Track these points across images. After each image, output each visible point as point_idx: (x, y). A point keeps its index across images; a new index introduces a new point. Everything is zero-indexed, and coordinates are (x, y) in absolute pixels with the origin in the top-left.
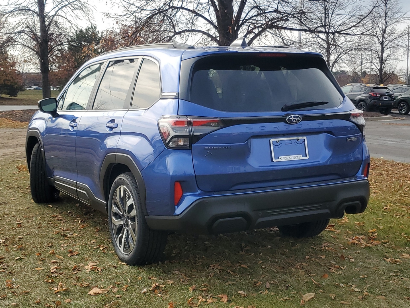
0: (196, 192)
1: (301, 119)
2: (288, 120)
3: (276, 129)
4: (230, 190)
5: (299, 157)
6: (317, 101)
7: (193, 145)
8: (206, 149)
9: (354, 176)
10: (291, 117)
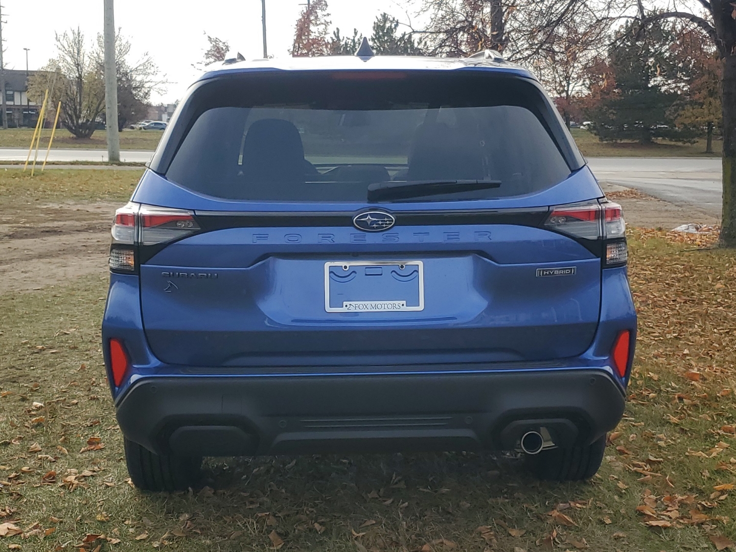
0: (148, 363)
1: (392, 221)
2: (356, 221)
3: (327, 242)
4: (226, 367)
5: (399, 306)
6: (460, 181)
7: (142, 265)
8: (165, 276)
9: (575, 358)
10: (366, 216)
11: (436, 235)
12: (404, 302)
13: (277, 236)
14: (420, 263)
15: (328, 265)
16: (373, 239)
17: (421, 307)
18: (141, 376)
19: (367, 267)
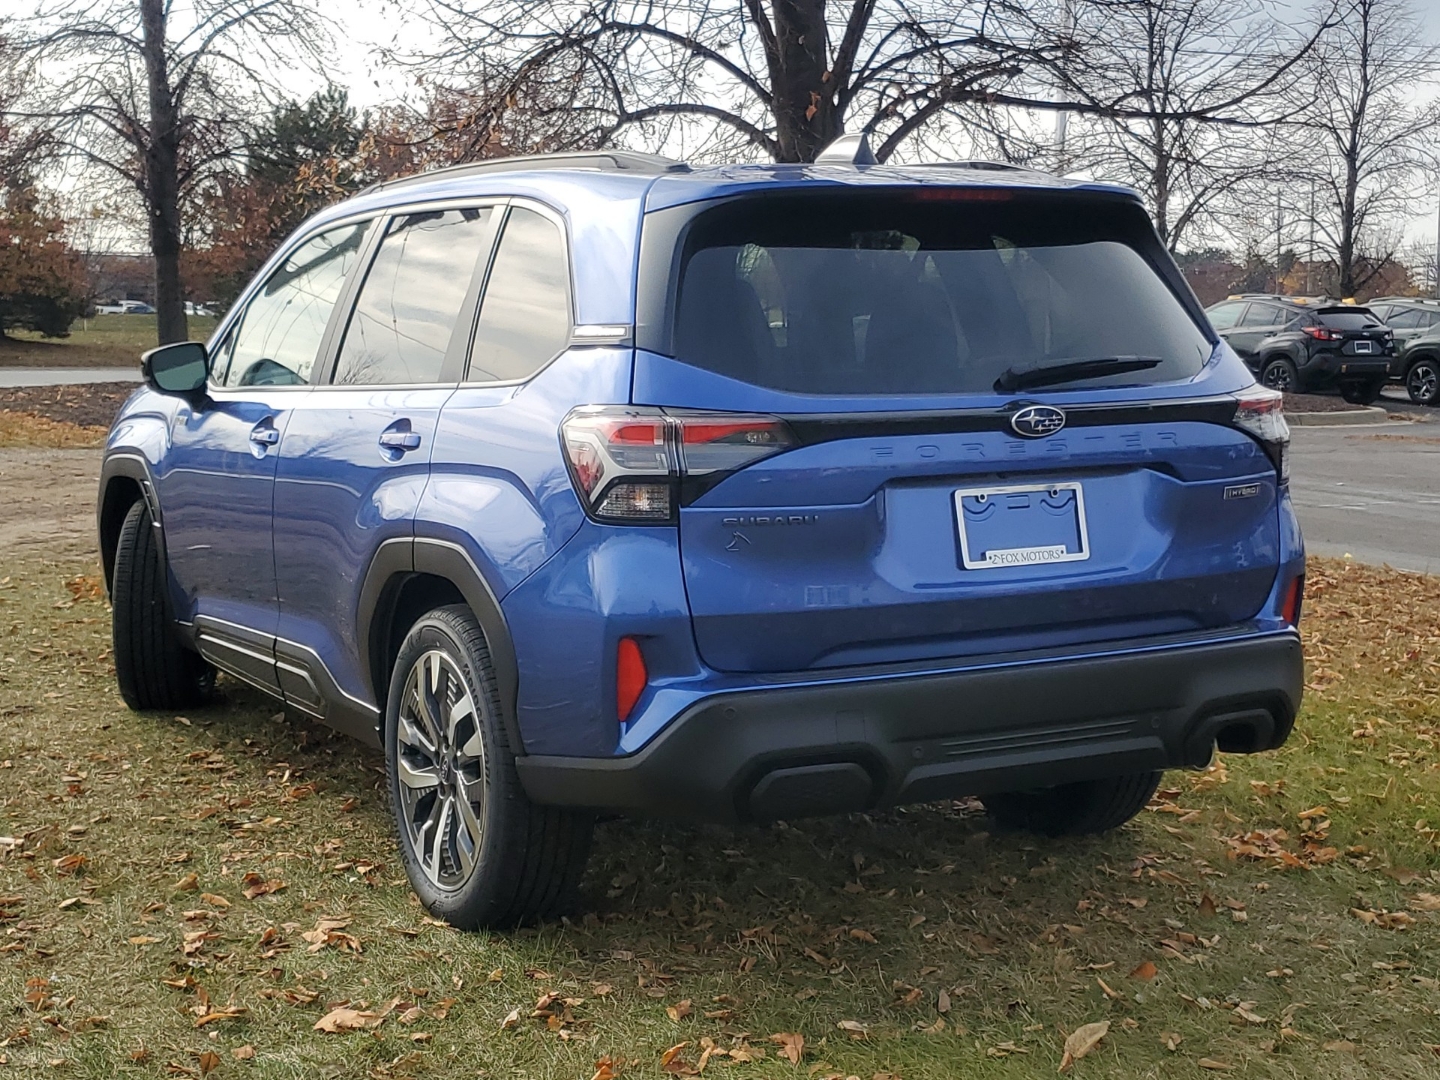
0: (694, 674)
1: (1061, 420)
2: (1016, 422)
3: (975, 456)
4: (814, 669)
5: (1056, 554)
6: (1121, 358)
7: (681, 510)
8: (730, 524)
9: (1248, 620)
10: (1027, 414)
11: (1112, 439)
12: (1063, 547)
13: (907, 451)
14: (1077, 486)
15: (959, 494)
16: (1034, 449)
17: (1085, 555)
18: (702, 694)
19: (1010, 496)
